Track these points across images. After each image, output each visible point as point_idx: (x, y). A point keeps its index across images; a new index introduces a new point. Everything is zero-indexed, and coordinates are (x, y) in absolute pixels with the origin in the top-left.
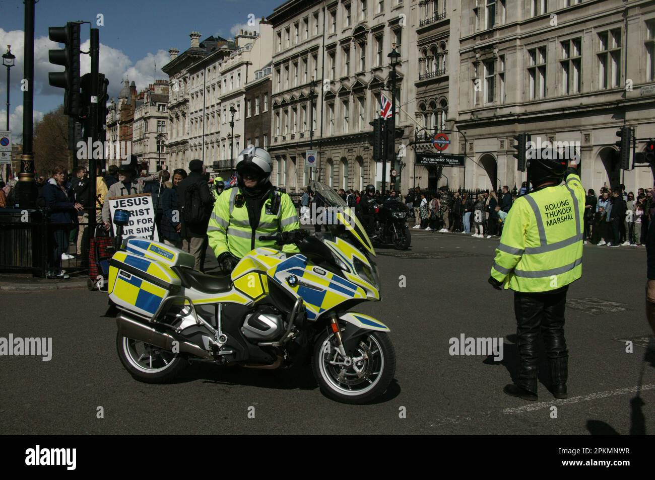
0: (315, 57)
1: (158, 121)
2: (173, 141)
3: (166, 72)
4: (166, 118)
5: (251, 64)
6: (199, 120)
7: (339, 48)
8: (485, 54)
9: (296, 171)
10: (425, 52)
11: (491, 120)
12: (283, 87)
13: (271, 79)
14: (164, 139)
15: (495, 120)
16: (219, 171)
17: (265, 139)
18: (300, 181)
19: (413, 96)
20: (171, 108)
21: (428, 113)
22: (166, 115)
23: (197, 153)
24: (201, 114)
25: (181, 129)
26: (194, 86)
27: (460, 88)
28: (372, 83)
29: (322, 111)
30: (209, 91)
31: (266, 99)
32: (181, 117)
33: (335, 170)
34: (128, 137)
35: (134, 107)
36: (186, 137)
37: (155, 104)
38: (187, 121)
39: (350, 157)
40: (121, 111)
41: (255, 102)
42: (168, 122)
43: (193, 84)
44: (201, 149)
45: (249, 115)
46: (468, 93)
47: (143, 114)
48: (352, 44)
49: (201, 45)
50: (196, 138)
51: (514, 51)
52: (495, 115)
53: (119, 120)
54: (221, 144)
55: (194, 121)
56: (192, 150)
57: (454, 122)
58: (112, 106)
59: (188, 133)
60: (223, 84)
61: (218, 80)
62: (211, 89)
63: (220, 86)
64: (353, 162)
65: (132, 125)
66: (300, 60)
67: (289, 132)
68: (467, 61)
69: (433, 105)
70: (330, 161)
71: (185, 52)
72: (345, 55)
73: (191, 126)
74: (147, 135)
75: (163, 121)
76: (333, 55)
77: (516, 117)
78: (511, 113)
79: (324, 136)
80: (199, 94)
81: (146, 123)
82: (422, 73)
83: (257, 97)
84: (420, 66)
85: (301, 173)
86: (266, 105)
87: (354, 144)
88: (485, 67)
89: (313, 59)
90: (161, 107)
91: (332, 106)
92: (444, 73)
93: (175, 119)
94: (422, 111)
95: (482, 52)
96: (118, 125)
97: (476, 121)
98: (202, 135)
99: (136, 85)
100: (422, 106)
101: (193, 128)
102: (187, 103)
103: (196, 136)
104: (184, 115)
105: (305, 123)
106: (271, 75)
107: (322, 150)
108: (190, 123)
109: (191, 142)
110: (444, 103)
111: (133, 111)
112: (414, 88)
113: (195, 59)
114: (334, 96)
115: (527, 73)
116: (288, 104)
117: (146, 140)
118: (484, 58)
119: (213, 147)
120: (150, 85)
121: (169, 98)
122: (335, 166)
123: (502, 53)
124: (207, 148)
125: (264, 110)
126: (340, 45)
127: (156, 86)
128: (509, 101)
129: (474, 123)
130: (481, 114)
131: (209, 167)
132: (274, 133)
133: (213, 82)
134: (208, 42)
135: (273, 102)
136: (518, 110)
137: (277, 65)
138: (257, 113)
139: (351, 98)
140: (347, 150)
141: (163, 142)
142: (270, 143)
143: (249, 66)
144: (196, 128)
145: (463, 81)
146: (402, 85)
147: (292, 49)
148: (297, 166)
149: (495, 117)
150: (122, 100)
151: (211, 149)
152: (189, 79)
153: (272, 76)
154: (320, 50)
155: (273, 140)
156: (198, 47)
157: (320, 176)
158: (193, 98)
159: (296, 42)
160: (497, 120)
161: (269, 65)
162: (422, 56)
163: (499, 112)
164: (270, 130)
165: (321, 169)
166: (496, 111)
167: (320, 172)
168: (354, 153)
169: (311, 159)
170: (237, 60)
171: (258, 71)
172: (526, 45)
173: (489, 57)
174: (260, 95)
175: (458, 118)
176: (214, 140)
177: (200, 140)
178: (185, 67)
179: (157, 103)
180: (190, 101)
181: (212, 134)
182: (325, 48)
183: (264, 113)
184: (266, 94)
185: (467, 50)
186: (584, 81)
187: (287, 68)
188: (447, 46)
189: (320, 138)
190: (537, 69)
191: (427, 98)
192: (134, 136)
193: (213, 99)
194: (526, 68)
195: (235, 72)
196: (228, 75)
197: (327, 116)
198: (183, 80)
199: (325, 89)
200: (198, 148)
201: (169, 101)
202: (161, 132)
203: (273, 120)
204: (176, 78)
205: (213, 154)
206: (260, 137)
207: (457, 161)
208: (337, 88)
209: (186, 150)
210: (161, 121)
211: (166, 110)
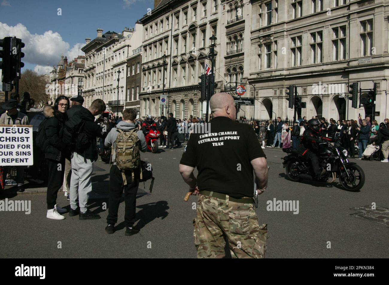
0: (167, 42)
1: (79, 79)
2: (86, 90)
3: (84, 51)
4: (83, 77)
5: (130, 46)
6: (101, 78)
7: (180, 37)
8: (266, 40)
9: (155, 107)
10: (230, 39)
11: (269, 78)
12: (148, 59)
13: (141, 55)
14: (82, 88)
15: (271, 78)
16: (111, 107)
17: (138, 88)
18: (157, 113)
19: (223, 64)
20: (86, 71)
21: (232, 74)
22: (83, 75)
23: (100, 96)
24: (102, 74)
25: (91, 83)
26: (99, 59)
27: (250, 60)
28: (199, 56)
29: (170, 73)
30: (107, 62)
31: (138, 66)
32: (91, 76)
33: (177, 107)
35: (66, 70)
36: (94, 88)
37: (77, 69)
38: (95, 78)
39: (186, 99)
40: (59, 73)
41: (132, 67)
42: (84, 79)
43: (98, 58)
44: (102, 94)
45: (129, 75)
46: (255, 62)
47: (71, 75)
48: (188, 34)
49: (103, 36)
50: (99, 88)
51: (283, 38)
52: (271, 75)
53: (58, 78)
54: (113, 91)
55: (98, 79)
56: (97, 95)
57: (247, 79)
58: (54, 70)
59: (95, 85)
60: (114, 57)
61: (112, 55)
62: (108, 60)
63: (113, 59)
64: (188, 102)
65: (64, 81)
66: (158, 43)
67: (151, 85)
68: (255, 44)
69: (235, 69)
70: (174, 101)
71: (94, 40)
72: (183, 41)
73: (97, 82)
75: (81, 79)
76: (177, 41)
77: (284, 77)
78: (281, 74)
79: (171, 87)
80: (101, 63)
81: (72, 79)
82: (228, 51)
83: (133, 65)
84: (227, 47)
85: (158, 108)
86: (138, 69)
87: (189, 91)
88: (265, 48)
89: (165, 43)
90: (81, 71)
91: (176, 70)
92: (242, 51)
93: (88, 78)
94: (228, 73)
95: (263, 39)
96: (57, 81)
97: (260, 79)
98: (103, 86)
99: (67, 59)
100: (228, 70)
101: (98, 83)
103: (99, 87)
104: (93, 75)
105: (160, 80)
106: (141, 52)
107: (170, 95)
108: (96, 79)
109: (97, 90)
110: (241, 68)
111: (66, 72)
112: (224, 59)
113: (99, 44)
114: (177, 64)
115: (290, 51)
116: (151, 69)
118: (265, 42)
119: (108, 93)
120: (75, 58)
121: (85, 65)
122: (177, 104)
123: (275, 39)
124: (105, 93)
125: (137, 72)
126: (181, 35)
127: (78, 59)
128: (280, 67)
130: (263, 75)
132: (143, 85)
133: (109, 57)
134: (107, 34)
135: (142, 68)
136: (285, 73)
137: (145, 46)
138: (133, 74)
139: (187, 65)
140: (184, 95)
141: (81, 90)
142: (140, 91)
143: (129, 47)
144: (99, 83)
145: (252, 56)
146: (217, 58)
147: (153, 38)
148: (155, 105)
150: (59, 67)
151: (108, 95)
153: (142, 53)
154: (170, 38)
155: (142, 89)
156: (102, 37)
157: (169, 110)
158: (98, 65)
159: (156, 34)
160: (273, 78)
161: (141, 47)
162: (228, 41)
163: (274, 74)
164: (141, 84)
165: (169, 106)
166: (272, 73)
167: (169, 108)
168: (188, 97)
169: (163, 100)
170: (123, 44)
171: (134, 50)
172: (290, 35)
173: (268, 42)
175: (249, 77)
176: (109, 89)
177: (101, 89)
178: (94, 48)
179: (79, 69)
180: (96, 67)
181: (108, 86)
182: (172, 37)
183: (137, 74)
184: (139, 63)
185: (255, 38)
186: (324, 56)
187: (151, 48)
188: (243, 35)
189: (169, 88)
190: (296, 49)
191: (231, 65)
193: (109, 66)
194: (289, 48)
195: (122, 51)
196: (118, 52)
197: (173, 76)
198: (92, 56)
199: (172, 60)
200: (100, 93)
201: (85, 67)
202: (80, 85)
203: (142, 78)
204: (89, 54)
205: (109, 97)
206: (135, 88)
207: (250, 102)
208: (179, 59)
209: (94, 95)
210: (80, 79)
211: (83, 72)
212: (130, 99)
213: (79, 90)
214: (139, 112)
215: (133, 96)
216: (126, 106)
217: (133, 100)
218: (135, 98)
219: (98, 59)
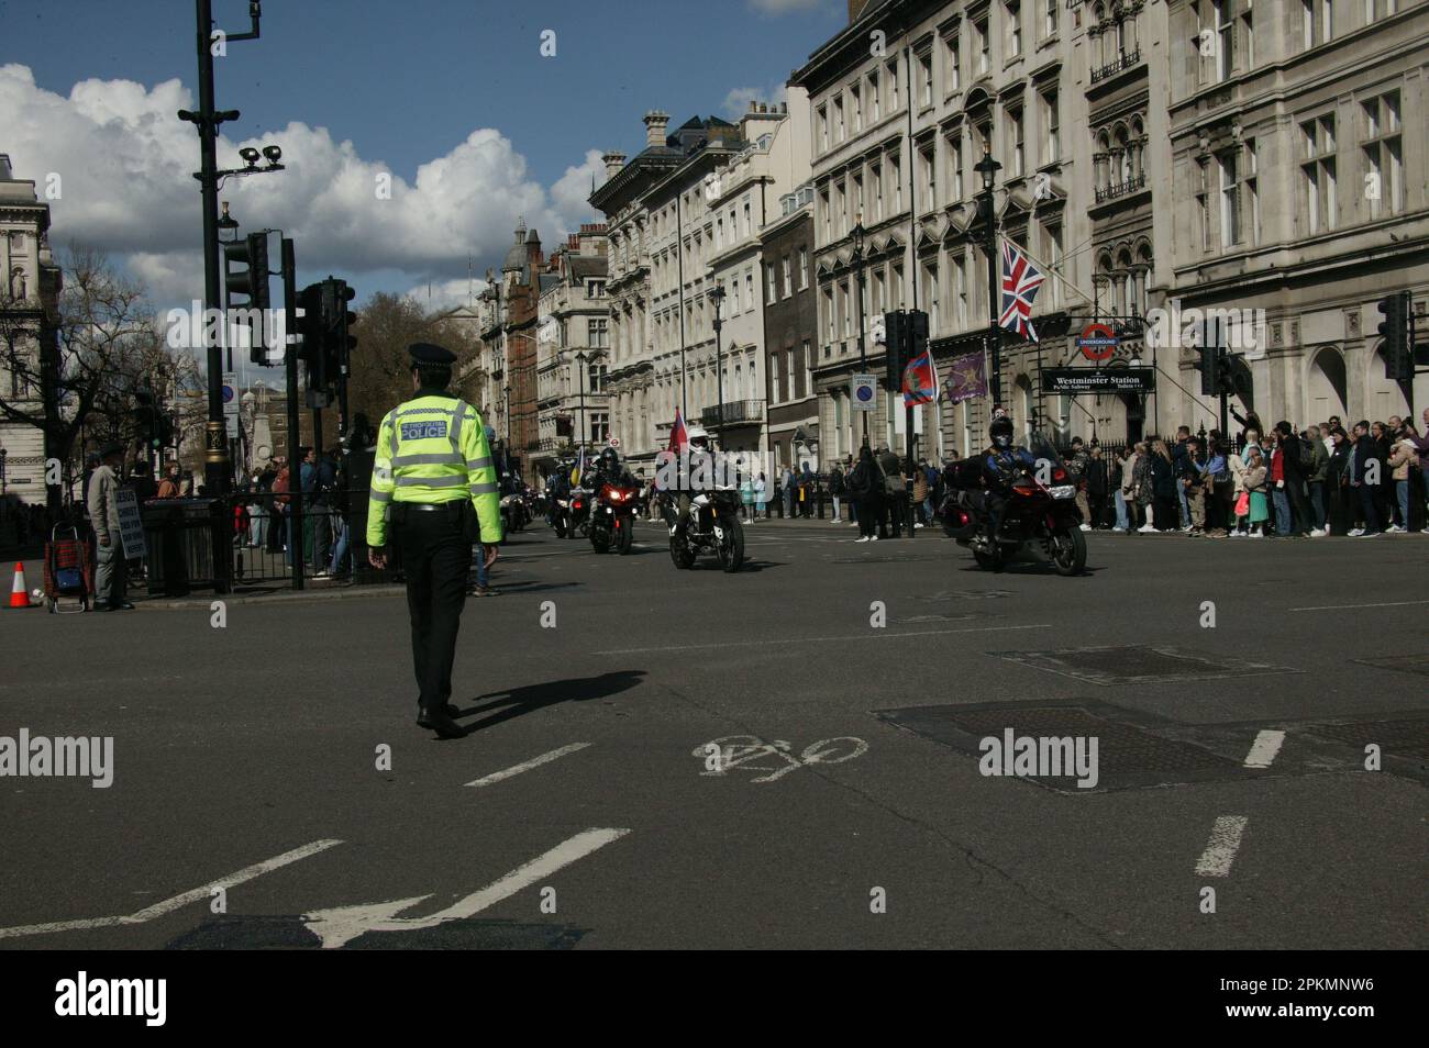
0: (896, 161)
1: (590, 321)
2: (620, 366)
3: (600, 208)
4: (605, 312)
5: (772, 182)
6: (671, 314)
7: (939, 139)
8: (1217, 139)
10: (1104, 139)
11: (1236, 285)
12: (836, 231)
13: (811, 215)
14: (604, 362)
15: (1241, 284)
16: (717, 430)
17: (807, 349)
19: (1086, 238)
20: (614, 291)
21: (1120, 276)
22: (604, 305)
23: (672, 391)
24: (675, 300)
25: (636, 337)
26: (658, 238)
27: (1174, 217)
28: (1006, 214)
29: (914, 282)
30: (688, 247)
31: (803, 260)
32: (635, 310)
34: (527, 362)
35: (536, 290)
36: (647, 356)
37: (582, 281)
38: (648, 316)
40: (508, 300)
41: (782, 267)
42: (609, 322)
43: (655, 233)
44: (679, 381)
45: (772, 299)
46: (1190, 227)
47: (557, 307)
48: (965, 128)
49: (672, 141)
50: (667, 356)
51: (1271, 129)
52: (1242, 272)
53: (506, 324)
55: (662, 317)
56: (661, 385)
57: (1163, 294)
58: (491, 290)
59: (651, 347)
60: (716, 229)
61: (705, 221)
62: (693, 242)
63: (710, 235)
65: (533, 334)
66: (865, 168)
67: (853, 334)
68: (1186, 156)
69: (1125, 256)
71: (635, 160)
72: (952, 154)
73: (657, 330)
74: (566, 355)
75: (600, 321)
76: (929, 155)
77: (1281, 275)
78: (1272, 265)
80: (669, 255)
81: (565, 326)
82: (1102, 187)
83: (786, 258)
84: (1096, 171)
85: (882, 423)
86: (804, 274)
88: (1221, 168)
89: (890, 164)
90: (595, 288)
91: (932, 269)
92: (1143, 185)
93: (623, 316)
94: (1106, 272)
95: (1211, 135)
96: (504, 334)
97: (1205, 288)
98: (680, 348)
99: (540, 239)
100: (1105, 261)
101: (662, 335)
102: (646, 277)
103: (667, 351)
104: (641, 304)
106: (810, 206)
108: (654, 322)
109: (659, 367)
110: (1146, 250)
111: (536, 300)
112: (1088, 221)
113: (657, 175)
114: (935, 249)
115: (1301, 175)
116: (847, 271)
117: (564, 367)
118: (1216, 146)
119: (703, 375)
120: (570, 237)
121: (610, 265)
123: (1248, 135)
124: (692, 377)
125: (800, 286)
126: (942, 132)
127: (582, 239)
128: (1268, 240)
129: (1203, 292)
130: (1215, 271)
131: (697, 422)
132: (824, 336)
133: (696, 226)
134: (689, 131)
135: (818, 266)
136: (1286, 258)
137: (822, 181)
138: (788, 293)
139: (969, 248)
141: (603, 368)
142: (817, 361)
143: (768, 186)
144: (667, 334)
145: (1180, 201)
146: (1064, 217)
147: (849, 145)
149: (1243, 276)
150: (509, 275)
151: (700, 381)
152: (648, 222)
153: (813, 208)
154: (905, 144)
155: (822, 353)
156: (664, 144)
158: (657, 264)
159: (859, 128)
160: (1246, 283)
161: (809, 183)
162: (1098, 149)
163: (1251, 266)
164: (815, 331)
166: (1244, 263)
169: (864, 394)
170: (741, 173)
171: (786, 196)
172: (1296, 113)
173: (1227, 145)
174: (792, 253)
175: (1174, 284)
177: (676, 362)
178: (638, 195)
179: (586, 280)
180: (652, 272)
181: (700, 345)
182: (914, 141)
183: (801, 292)
184: (803, 248)
185: (1183, 132)
186: (1410, 184)
187: (841, 188)
188: (1145, 124)
190: (1319, 165)
191: (1113, 242)
192: (540, 358)
193: (696, 264)
194: (1297, 165)
195: (739, 202)
196: (725, 209)
197: (924, 293)
198: (634, 224)
199: (918, 231)
200: (673, 379)
201: (609, 273)
202: (597, 346)
203: (819, 307)
204: (620, 220)
205: (705, 393)
206: (797, 348)
207: (1137, 380)
208: (939, 228)
209: (648, 385)
210: (597, 321)
211: (606, 295)
212: (784, 396)
213: (595, 367)
214: (817, 442)
215: (791, 380)
216: (768, 424)
217: (792, 398)
218: (800, 392)
219: (655, 239)
